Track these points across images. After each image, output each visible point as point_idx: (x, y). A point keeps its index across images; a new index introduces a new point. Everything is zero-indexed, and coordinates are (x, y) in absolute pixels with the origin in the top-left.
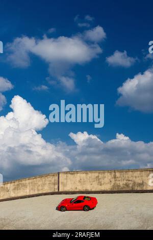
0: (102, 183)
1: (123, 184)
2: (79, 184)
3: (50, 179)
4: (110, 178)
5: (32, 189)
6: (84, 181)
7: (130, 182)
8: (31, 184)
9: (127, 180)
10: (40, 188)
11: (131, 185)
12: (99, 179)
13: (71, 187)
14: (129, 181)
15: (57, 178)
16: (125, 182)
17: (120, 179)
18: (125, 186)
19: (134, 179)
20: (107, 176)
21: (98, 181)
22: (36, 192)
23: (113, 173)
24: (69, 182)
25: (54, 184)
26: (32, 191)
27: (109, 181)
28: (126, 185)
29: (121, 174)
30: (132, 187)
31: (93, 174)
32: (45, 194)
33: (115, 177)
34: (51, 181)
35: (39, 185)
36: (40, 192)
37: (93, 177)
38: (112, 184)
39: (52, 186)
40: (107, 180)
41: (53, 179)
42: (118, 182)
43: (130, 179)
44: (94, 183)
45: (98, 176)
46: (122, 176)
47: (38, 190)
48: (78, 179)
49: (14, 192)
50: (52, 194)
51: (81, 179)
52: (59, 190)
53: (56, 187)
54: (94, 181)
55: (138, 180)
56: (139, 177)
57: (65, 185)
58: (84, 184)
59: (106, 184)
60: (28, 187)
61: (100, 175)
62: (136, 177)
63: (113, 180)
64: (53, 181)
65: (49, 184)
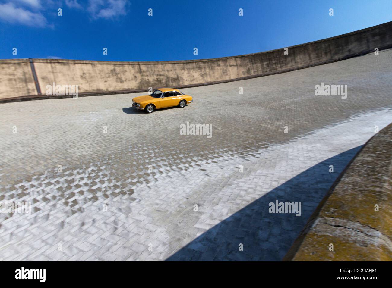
0: (123, 79)
1: (154, 80)
2: (81, 81)
4: (133, 72)
6: (92, 77)
7: (162, 77)
9: (158, 75)
11: (164, 81)
12: (117, 74)
14: (160, 75)
16: (155, 77)
17: (148, 73)
18: (157, 82)
19: (166, 73)
20: (128, 70)
21: (115, 77)
23: (137, 67)
24: (60, 78)
25: (26, 81)
27: (133, 77)
29: (148, 67)
30: (166, 83)
31: (105, 66)
33: (140, 71)
37: (106, 71)
38: (139, 81)
39: (20, 85)
40: (129, 75)
41: (19, 71)
42: (146, 78)
43: (162, 73)
44: (109, 79)
45: (114, 70)
46: (150, 70)
48: (78, 73)
51: (84, 74)
52: (40, 92)
53: (32, 85)
54: (109, 77)
55: (172, 75)
56: (171, 70)
58: (92, 81)
59: (129, 80)
61: (118, 69)
62: (168, 71)
63: (138, 75)
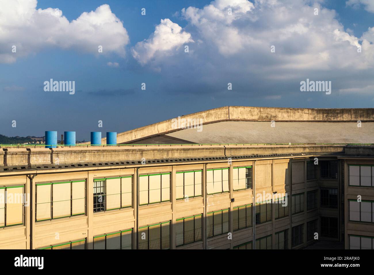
0: (253, 115)
1: (265, 116)
2: (240, 115)
3: (224, 111)
4: (257, 111)
5: (215, 117)
6: (243, 113)
7: (269, 115)
8: (214, 114)
10: (219, 116)
11: (269, 117)
12: (251, 112)
13: (236, 117)
14: (268, 114)
15: (228, 110)
16: (266, 115)
17: (263, 113)
19: (271, 113)
20: (255, 111)
22: (217, 119)
23: (259, 109)
24: (235, 113)
26: (215, 118)
27: (257, 114)
28: (267, 116)
29: (263, 110)
31: (248, 109)
32: (223, 121)
33: (260, 111)
34: (225, 112)
35: (219, 115)
36: (220, 119)
37: (248, 111)
38: (259, 116)
39: (226, 115)
40: (255, 113)
41: (226, 110)
42: (262, 115)
43: (269, 113)
44: (248, 114)
45: (251, 110)
46: (264, 111)
47: (219, 118)
48: (240, 111)
49: (206, 119)
50: (227, 120)
51: (241, 112)
52: (229, 118)
53: (228, 116)
54: (249, 113)
55: (274, 114)
56: (274, 112)
57: (232, 115)
58: (243, 115)
59: (255, 115)
60: (213, 116)
61: (252, 110)
62: (272, 112)
63: (259, 113)
64: (226, 112)
65: (224, 114)
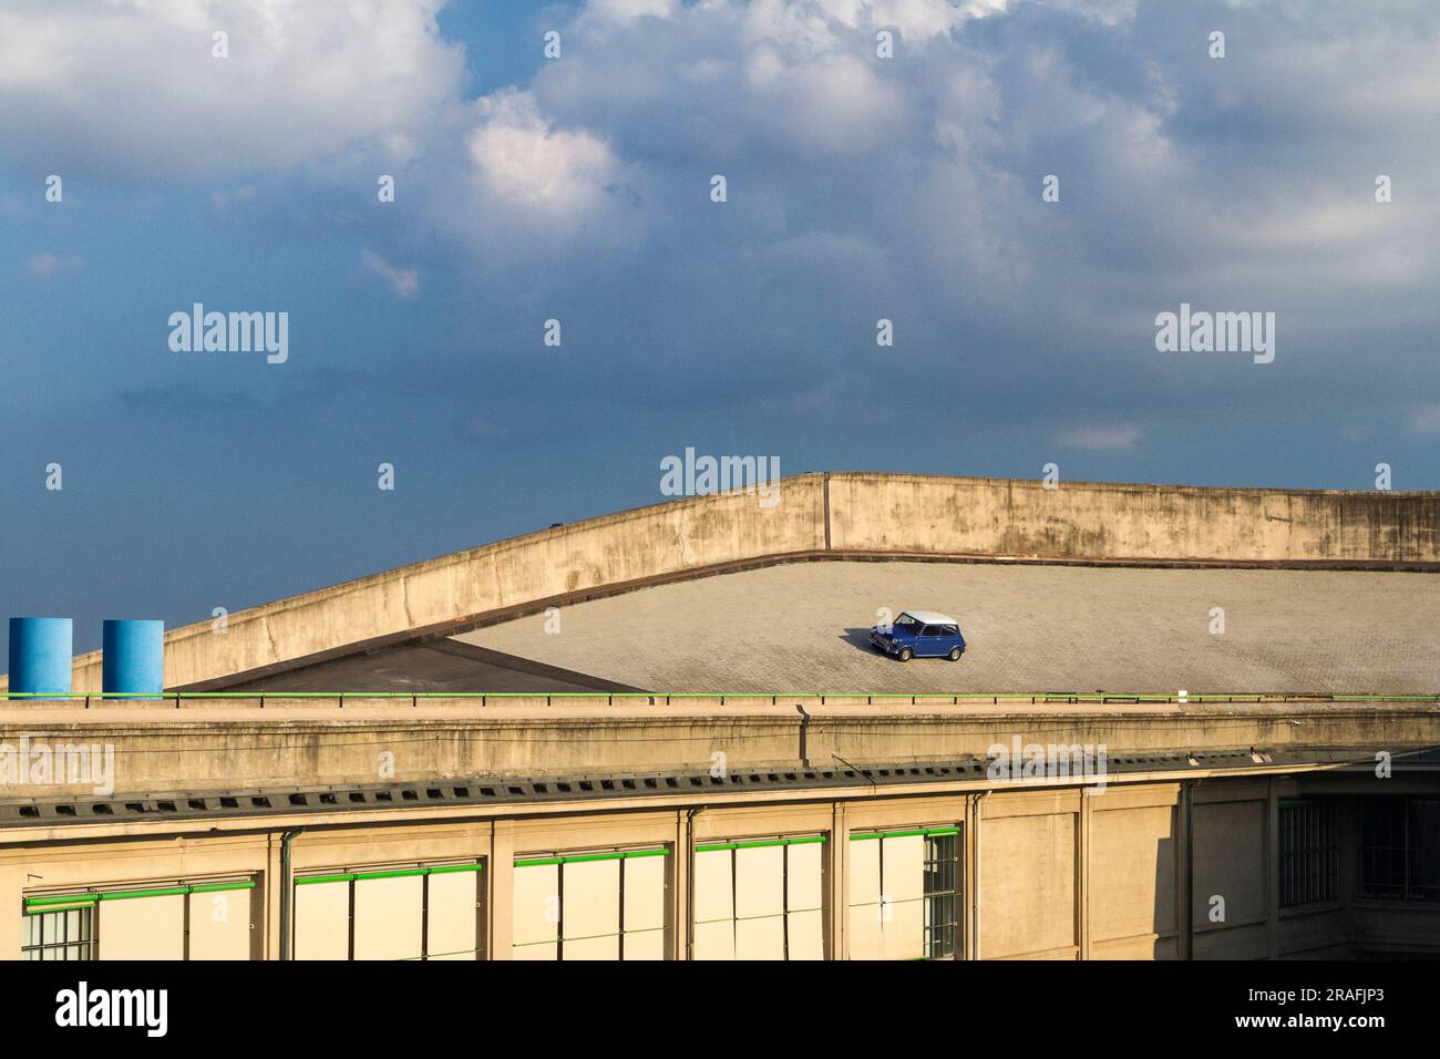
0: (969, 523)
1: (1038, 533)
2: (891, 523)
3: (798, 498)
4: (992, 505)
5: (748, 536)
6: (909, 515)
7: (1059, 526)
8: (742, 517)
9: (1050, 519)
10: (771, 532)
11: (1062, 539)
12: (957, 509)
13: (866, 535)
14: (1057, 521)
15: (821, 493)
16: (1043, 524)
17: (1026, 512)
18: (1044, 540)
19: (1074, 515)
20: (982, 500)
21: (953, 516)
22: (759, 550)
23: (1004, 490)
24: (861, 515)
25: (814, 520)
26: (746, 544)
27: (991, 519)
28: (1047, 535)
29: (1029, 496)
30: (1066, 545)
31: (937, 488)
32: (792, 558)
33: (1010, 505)
34: (801, 506)
35: (768, 522)
36: (772, 549)
37: (938, 500)
38: (1002, 530)
39: (807, 527)
40: (982, 514)
41: (810, 498)
42: (1020, 525)
43: (1061, 515)
44: (940, 522)
45: (954, 498)
46: (1033, 500)
47: (766, 541)
48: (889, 504)
49: (695, 546)
50: (813, 557)
51: (897, 505)
52: (828, 543)
53: (821, 529)
54: (942, 516)
55: (1087, 523)
56: (1088, 510)
57: (847, 526)
58: (909, 525)
59: (981, 528)
60: (735, 528)
61: (960, 494)
62: (1078, 510)
63: (1003, 516)
64: (809, 507)
65: (798, 516)
